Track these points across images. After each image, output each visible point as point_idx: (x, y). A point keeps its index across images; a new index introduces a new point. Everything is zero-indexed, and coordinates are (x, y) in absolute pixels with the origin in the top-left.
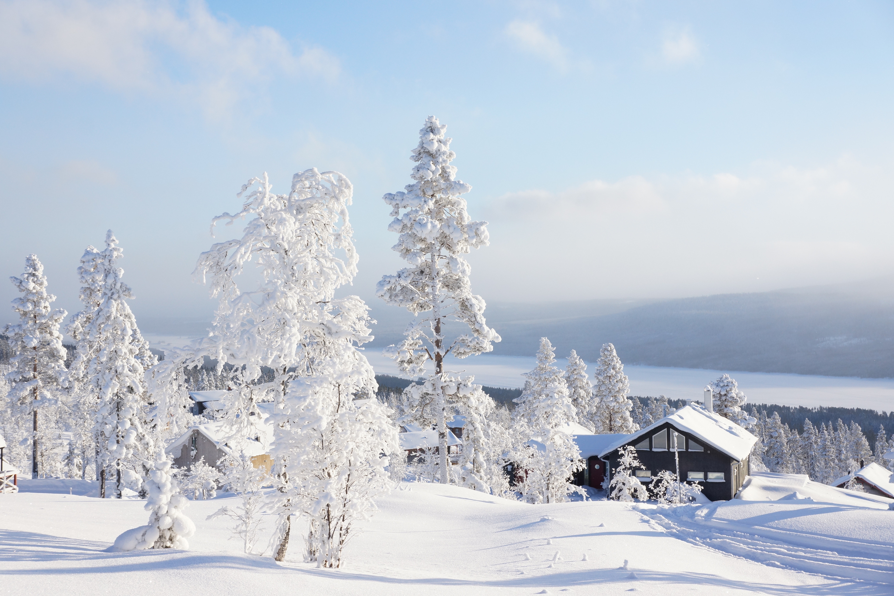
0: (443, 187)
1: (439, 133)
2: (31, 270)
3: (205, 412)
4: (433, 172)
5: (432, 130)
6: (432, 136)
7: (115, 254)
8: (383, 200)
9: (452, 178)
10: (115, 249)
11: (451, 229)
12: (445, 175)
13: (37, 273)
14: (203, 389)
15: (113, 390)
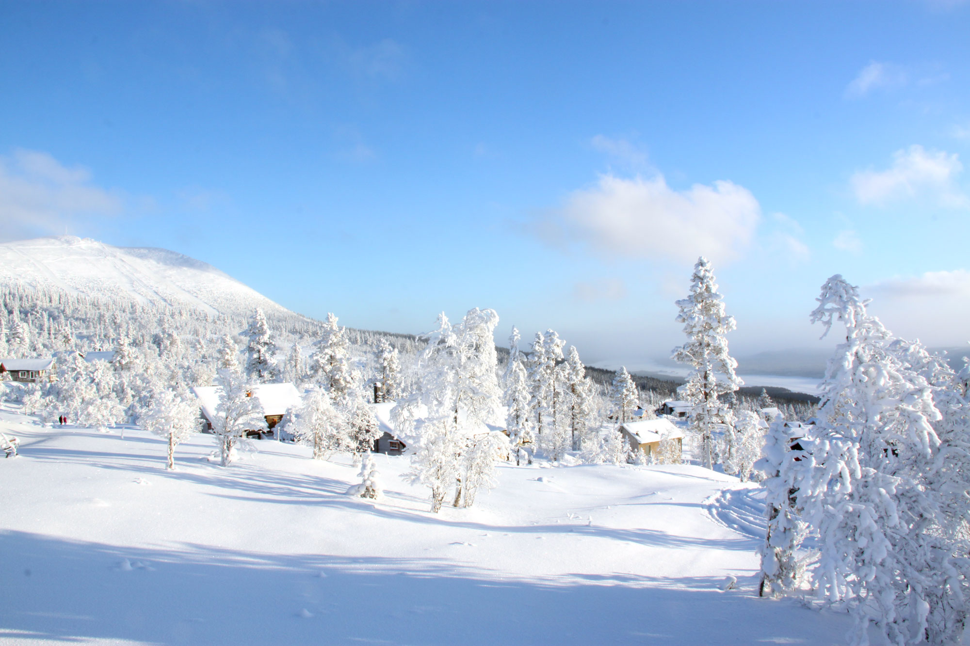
0: (706, 296)
1: (706, 266)
2: (537, 340)
3: (673, 413)
4: (700, 288)
5: (701, 264)
6: (700, 267)
7: (516, 337)
8: (675, 305)
9: (713, 291)
10: (516, 335)
11: (712, 320)
12: (708, 289)
13: (540, 341)
14: (679, 399)
15: (513, 408)
